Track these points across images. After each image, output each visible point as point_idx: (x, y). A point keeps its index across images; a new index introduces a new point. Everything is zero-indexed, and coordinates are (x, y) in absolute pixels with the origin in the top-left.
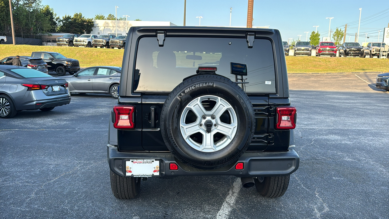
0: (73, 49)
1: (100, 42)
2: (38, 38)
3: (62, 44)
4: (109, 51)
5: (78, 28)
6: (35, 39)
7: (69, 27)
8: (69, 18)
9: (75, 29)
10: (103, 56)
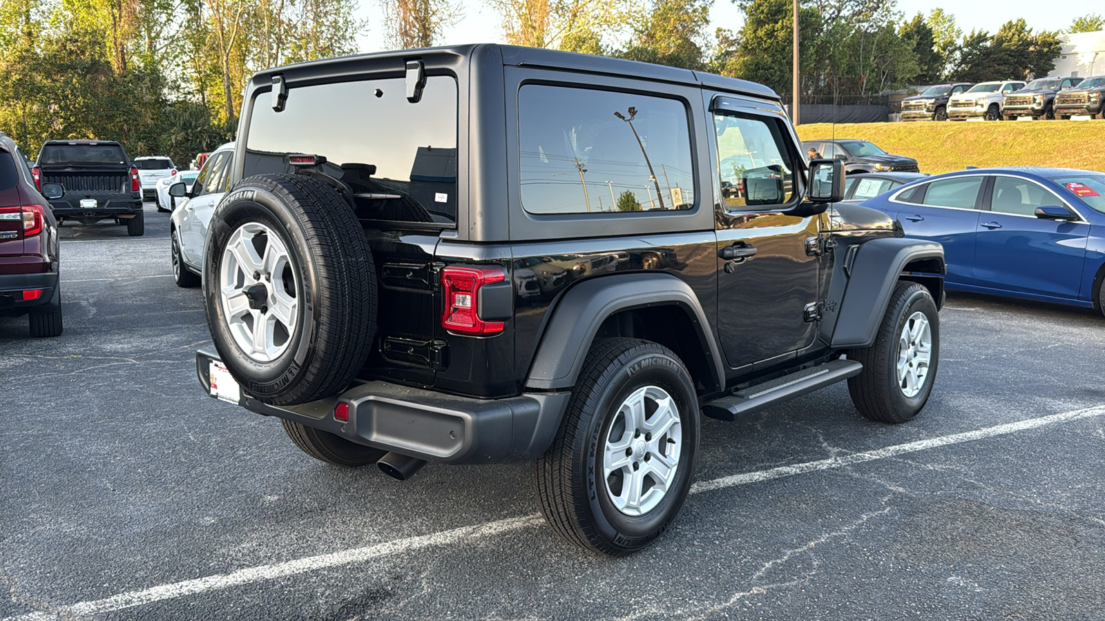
0: (939, 128)
1: (1026, 102)
2: (877, 104)
3: (916, 115)
4: (1045, 129)
5: (1006, 64)
6: (870, 106)
7: (977, 65)
8: (982, 38)
9: (997, 67)
10: (1022, 144)
